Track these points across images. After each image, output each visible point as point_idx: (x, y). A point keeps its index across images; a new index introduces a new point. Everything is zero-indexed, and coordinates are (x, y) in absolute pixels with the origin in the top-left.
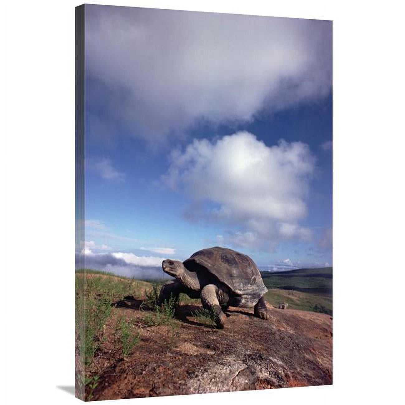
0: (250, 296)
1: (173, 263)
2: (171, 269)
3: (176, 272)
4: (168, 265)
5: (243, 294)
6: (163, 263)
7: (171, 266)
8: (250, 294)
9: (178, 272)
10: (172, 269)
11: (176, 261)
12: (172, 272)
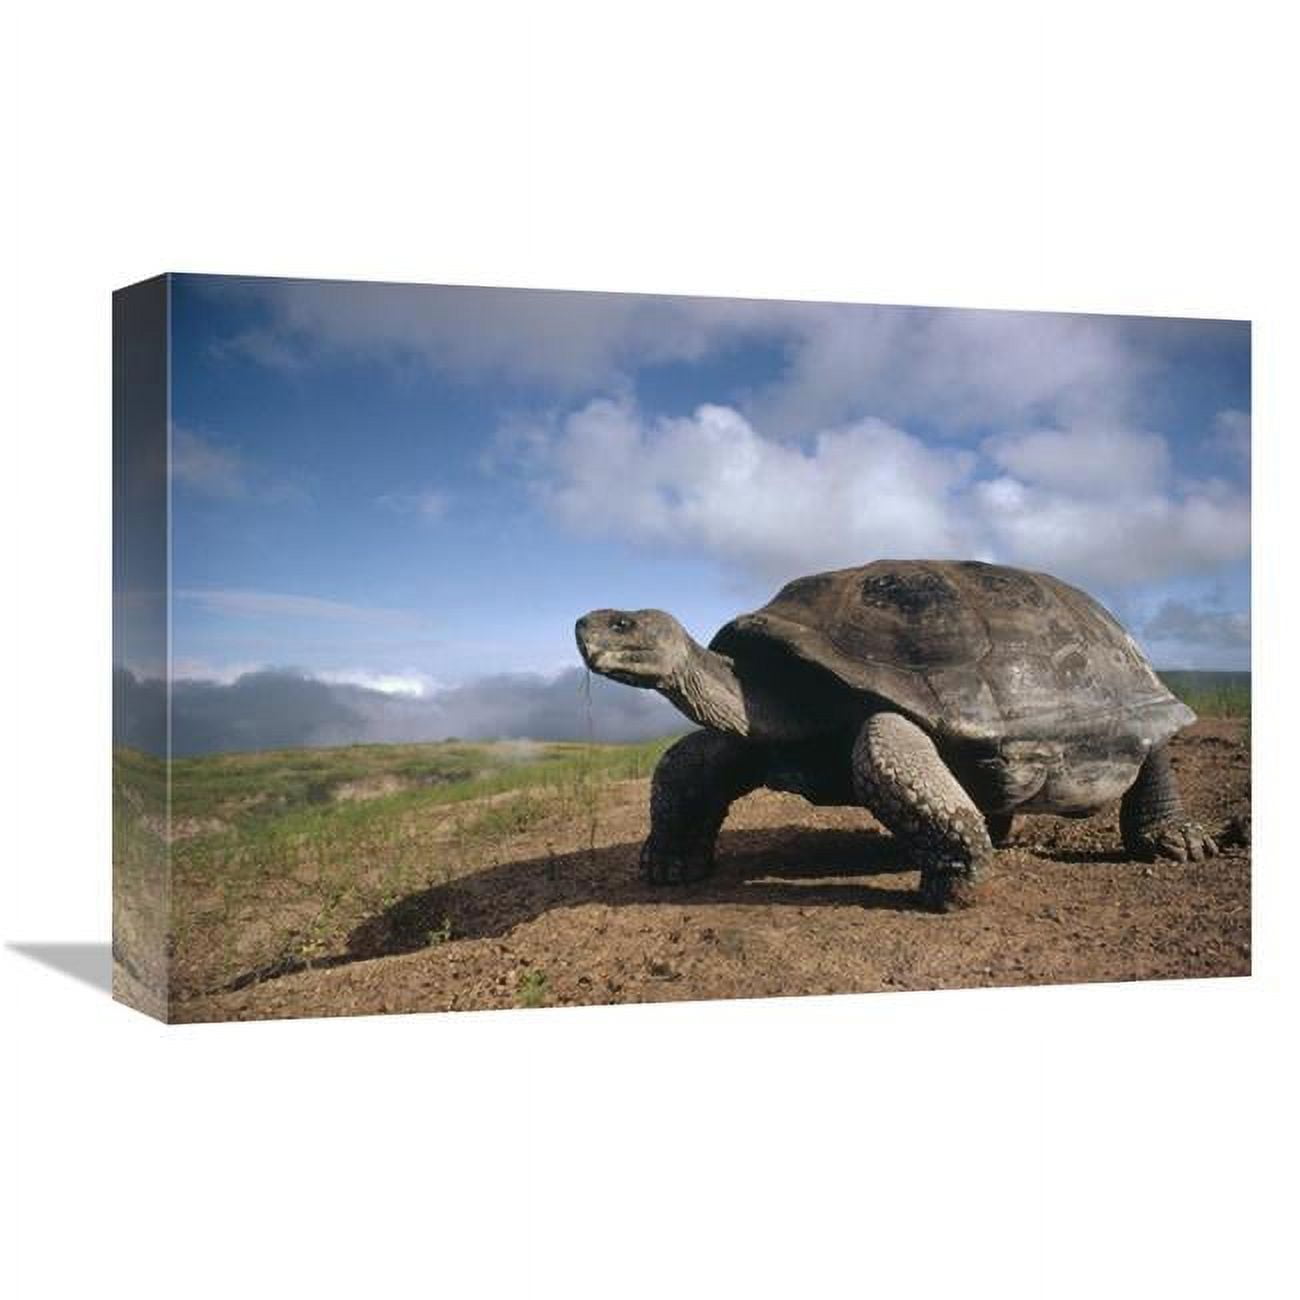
0: (1059, 749)
1: (633, 624)
2: (628, 653)
3: (656, 661)
4: (608, 636)
5: (1005, 741)
6: (582, 631)
7: (625, 639)
8: (1055, 738)
9: (668, 658)
10: (637, 652)
11: (646, 613)
12: (638, 668)
